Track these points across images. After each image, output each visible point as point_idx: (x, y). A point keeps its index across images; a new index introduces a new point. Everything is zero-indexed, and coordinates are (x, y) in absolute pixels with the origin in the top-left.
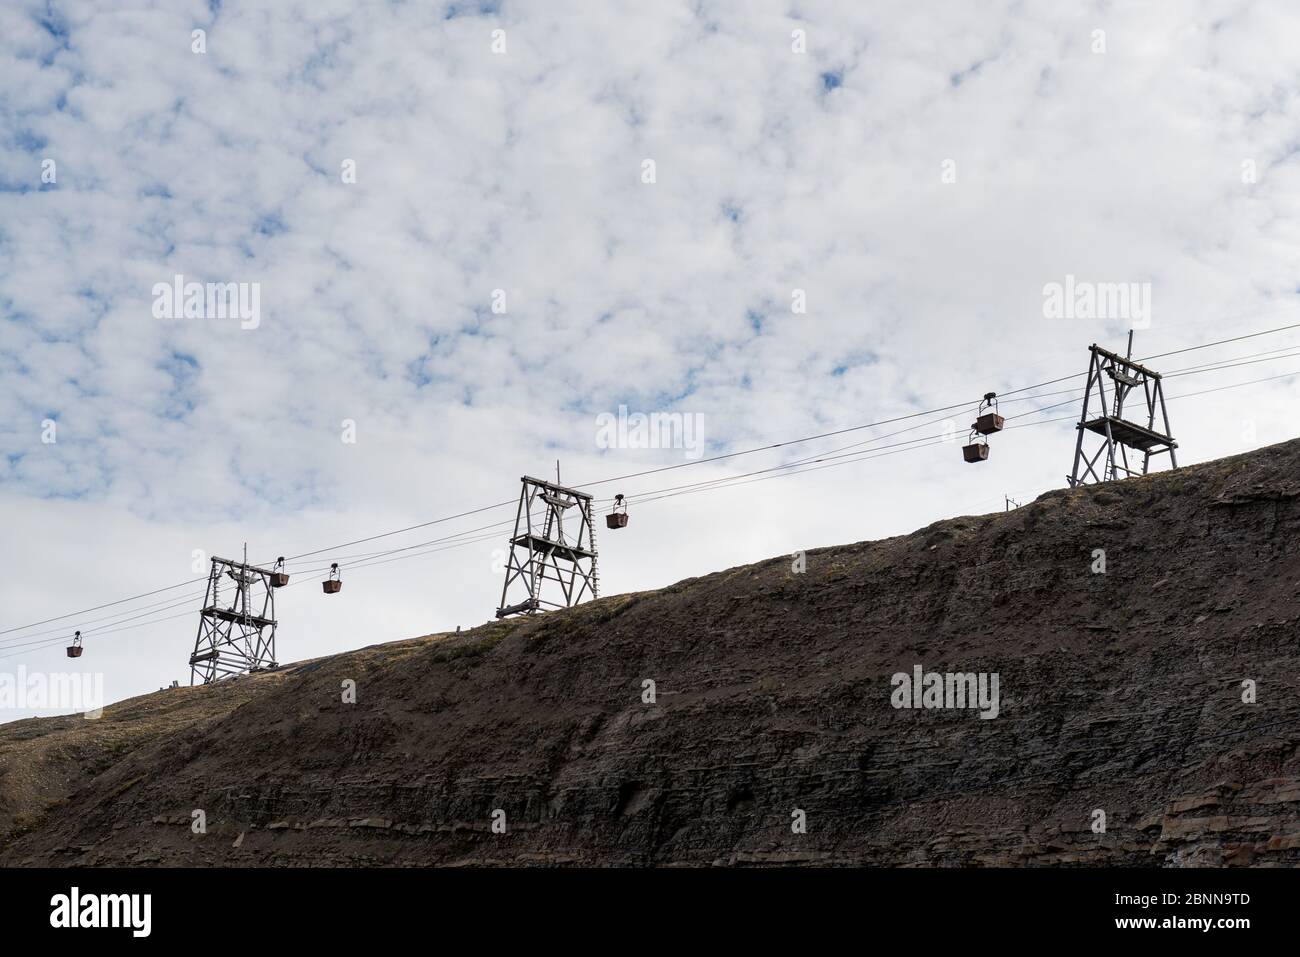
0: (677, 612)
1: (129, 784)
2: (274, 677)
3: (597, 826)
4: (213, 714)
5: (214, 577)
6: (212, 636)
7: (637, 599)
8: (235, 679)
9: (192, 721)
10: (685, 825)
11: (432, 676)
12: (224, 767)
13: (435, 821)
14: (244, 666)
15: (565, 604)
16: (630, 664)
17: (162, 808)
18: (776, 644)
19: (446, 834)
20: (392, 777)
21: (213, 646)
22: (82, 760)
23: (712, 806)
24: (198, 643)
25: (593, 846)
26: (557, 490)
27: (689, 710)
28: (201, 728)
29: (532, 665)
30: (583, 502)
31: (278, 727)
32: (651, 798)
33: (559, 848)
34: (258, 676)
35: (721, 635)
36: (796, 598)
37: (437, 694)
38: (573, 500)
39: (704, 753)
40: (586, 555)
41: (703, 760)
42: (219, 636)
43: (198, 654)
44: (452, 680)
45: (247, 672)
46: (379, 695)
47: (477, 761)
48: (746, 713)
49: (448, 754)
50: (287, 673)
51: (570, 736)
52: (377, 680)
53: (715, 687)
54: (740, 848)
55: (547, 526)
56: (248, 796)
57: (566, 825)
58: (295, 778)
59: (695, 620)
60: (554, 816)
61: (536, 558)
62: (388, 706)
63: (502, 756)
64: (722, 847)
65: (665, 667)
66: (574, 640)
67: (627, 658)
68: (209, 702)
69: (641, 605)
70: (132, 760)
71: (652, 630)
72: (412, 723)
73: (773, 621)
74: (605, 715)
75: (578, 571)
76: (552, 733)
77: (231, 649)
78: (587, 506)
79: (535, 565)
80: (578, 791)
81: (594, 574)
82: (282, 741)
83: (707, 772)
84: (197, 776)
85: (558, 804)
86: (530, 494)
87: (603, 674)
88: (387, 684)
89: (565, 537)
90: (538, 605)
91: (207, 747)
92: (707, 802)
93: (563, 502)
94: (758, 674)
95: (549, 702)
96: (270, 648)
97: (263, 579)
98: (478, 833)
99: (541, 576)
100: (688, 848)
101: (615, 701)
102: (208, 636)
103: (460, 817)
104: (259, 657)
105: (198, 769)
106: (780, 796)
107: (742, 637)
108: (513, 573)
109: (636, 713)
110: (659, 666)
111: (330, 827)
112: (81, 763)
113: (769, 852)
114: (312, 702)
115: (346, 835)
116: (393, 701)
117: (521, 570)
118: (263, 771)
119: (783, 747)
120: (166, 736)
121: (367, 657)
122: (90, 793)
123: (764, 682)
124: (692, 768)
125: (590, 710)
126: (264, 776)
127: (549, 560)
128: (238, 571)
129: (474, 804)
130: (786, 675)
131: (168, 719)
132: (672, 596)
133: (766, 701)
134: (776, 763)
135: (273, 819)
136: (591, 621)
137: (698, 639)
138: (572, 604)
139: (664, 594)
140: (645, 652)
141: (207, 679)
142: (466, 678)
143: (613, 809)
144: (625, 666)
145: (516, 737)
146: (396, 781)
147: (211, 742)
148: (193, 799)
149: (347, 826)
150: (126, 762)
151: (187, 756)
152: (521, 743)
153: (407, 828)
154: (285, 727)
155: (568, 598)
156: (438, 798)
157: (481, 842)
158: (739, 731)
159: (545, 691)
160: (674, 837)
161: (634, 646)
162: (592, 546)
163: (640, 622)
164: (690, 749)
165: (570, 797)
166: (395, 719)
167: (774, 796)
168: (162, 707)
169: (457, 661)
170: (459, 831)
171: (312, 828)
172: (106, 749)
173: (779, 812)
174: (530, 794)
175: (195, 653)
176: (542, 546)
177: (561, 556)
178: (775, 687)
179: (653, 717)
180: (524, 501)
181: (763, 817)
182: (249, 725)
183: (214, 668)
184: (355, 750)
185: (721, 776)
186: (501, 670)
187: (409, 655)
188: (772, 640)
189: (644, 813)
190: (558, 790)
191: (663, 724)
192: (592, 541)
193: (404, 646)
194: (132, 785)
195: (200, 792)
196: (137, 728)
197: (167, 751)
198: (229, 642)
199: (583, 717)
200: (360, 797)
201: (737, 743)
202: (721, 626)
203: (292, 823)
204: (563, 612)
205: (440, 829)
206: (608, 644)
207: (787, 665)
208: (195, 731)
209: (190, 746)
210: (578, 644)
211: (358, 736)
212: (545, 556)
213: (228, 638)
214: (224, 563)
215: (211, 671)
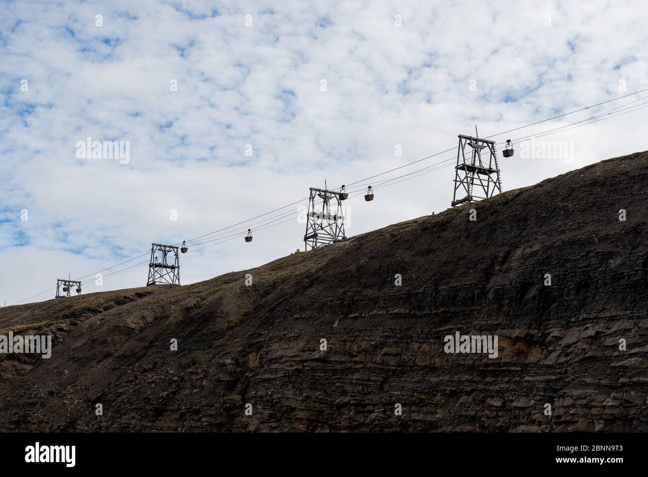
0: (543, 196)
1: (281, 300)
2: (345, 244)
3: (511, 305)
4: (318, 264)
5: (312, 198)
6: (313, 226)
7: (522, 191)
8: (326, 246)
9: (308, 268)
10: (555, 302)
11: (422, 238)
12: (325, 289)
13: (430, 309)
14: (330, 239)
15: (485, 197)
16: (521, 224)
17: (298, 311)
18: (595, 208)
19: (436, 314)
20: (408, 288)
21: (314, 231)
22: (258, 290)
23: (569, 292)
24: (307, 230)
25: (510, 315)
26: (477, 140)
27: (553, 245)
28: (313, 271)
29: (472, 228)
30: (490, 145)
31: (349, 268)
32: (537, 290)
33: (493, 318)
34: (338, 244)
35: (567, 206)
36: (603, 184)
37: (426, 246)
38: (485, 144)
39: (562, 265)
40: (494, 172)
41: (562, 269)
42: (317, 226)
43: (308, 236)
44: (433, 239)
45: (332, 243)
46: (397, 249)
47: (448, 277)
48: (582, 244)
49: (434, 275)
50: (351, 242)
51: (494, 262)
52: (396, 241)
53: (565, 232)
54: (584, 311)
55: (473, 159)
56: (338, 302)
57: (495, 306)
58: (360, 292)
59: (552, 200)
60: (489, 301)
61: (469, 175)
62: (402, 253)
63: (461, 274)
64: (575, 312)
65: (539, 224)
66: (492, 214)
67: (519, 221)
68: (315, 258)
69: (524, 194)
70: (281, 289)
71: (530, 206)
72: (415, 261)
73: (592, 197)
74: (510, 250)
75: (490, 180)
76: (485, 261)
77: (323, 232)
78: (493, 147)
79: (469, 179)
80: (500, 289)
81: (499, 181)
82: (352, 275)
83: (564, 275)
84: (313, 294)
85: (491, 295)
86: (463, 144)
87: (508, 230)
88: (400, 243)
89: (483, 164)
90: (472, 199)
91: (316, 280)
92: (566, 290)
93: (480, 146)
94: (587, 224)
95: (482, 246)
96: (342, 230)
97: (336, 196)
98: (452, 313)
99: (472, 184)
100: (558, 313)
101: (515, 243)
102: (312, 226)
103: (442, 305)
104: (337, 235)
105: (313, 291)
106: (603, 284)
107: (577, 206)
108: (458, 183)
109: (526, 248)
110: (536, 224)
111: (379, 315)
112: (257, 292)
113: (600, 313)
114: (365, 255)
115: (388, 318)
116: (404, 251)
117: (462, 182)
118: (344, 290)
119: (603, 260)
120: (296, 276)
121: (390, 231)
122: (263, 306)
123: (590, 228)
124: (557, 273)
125: (502, 248)
126: (345, 292)
127: (476, 176)
128: (323, 194)
129: (449, 299)
130: (601, 223)
131: (296, 268)
132: (540, 188)
133: (592, 238)
134: (599, 268)
135: (351, 312)
136: (499, 204)
137: (555, 209)
138: (489, 197)
139: (535, 188)
140: (528, 217)
141: (313, 247)
142: (439, 237)
143: (518, 297)
144: (518, 225)
145: (467, 264)
146: (409, 290)
147: (319, 277)
148: (312, 305)
149: (388, 313)
150: (278, 290)
151: (307, 285)
152: (469, 267)
153: (417, 312)
154: (353, 267)
155: (487, 194)
156: (431, 297)
157: (454, 317)
158: (579, 253)
159: (480, 241)
160: (550, 309)
161: (522, 215)
162: (497, 167)
163: (524, 202)
164: (554, 264)
165: (496, 292)
166: (406, 260)
167: (599, 285)
168: (292, 262)
169: (435, 229)
170: (442, 312)
171: (371, 316)
172: (268, 285)
173: (603, 293)
174: (476, 292)
175: (306, 235)
176: (471, 169)
177: (481, 173)
178: (596, 230)
179: (535, 250)
180: (461, 147)
181: (595, 295)
182: (336, 268)
183: (316, 242)
184: (388, 276)
185: (572, 277)
186: (457, 232)
187: (410, 228)
188: (592, 206)
189: (534, 297)
190: (490, 289)
191: (540, 253)
192: (496, 164)
193: (408, 224)
194: (283, 301)
195: (316, 302)
196: (281, 274)
197: (297, 283)
198: (322, 229)
199: (499, 252)
200: (392, 299)
201: (579, 260)
202: (566, 201)
203: (361, 314)
204: (485, 201)
205: (433, 312)
206: (509, 215)
207: (601, 218)
208: (310, 272)
209: (308, 280)
210: (494, 216)
211: (389, 269)
212: (473, 174)
213: (321, 227)
214: (316, 190)
215: (314, 243)
